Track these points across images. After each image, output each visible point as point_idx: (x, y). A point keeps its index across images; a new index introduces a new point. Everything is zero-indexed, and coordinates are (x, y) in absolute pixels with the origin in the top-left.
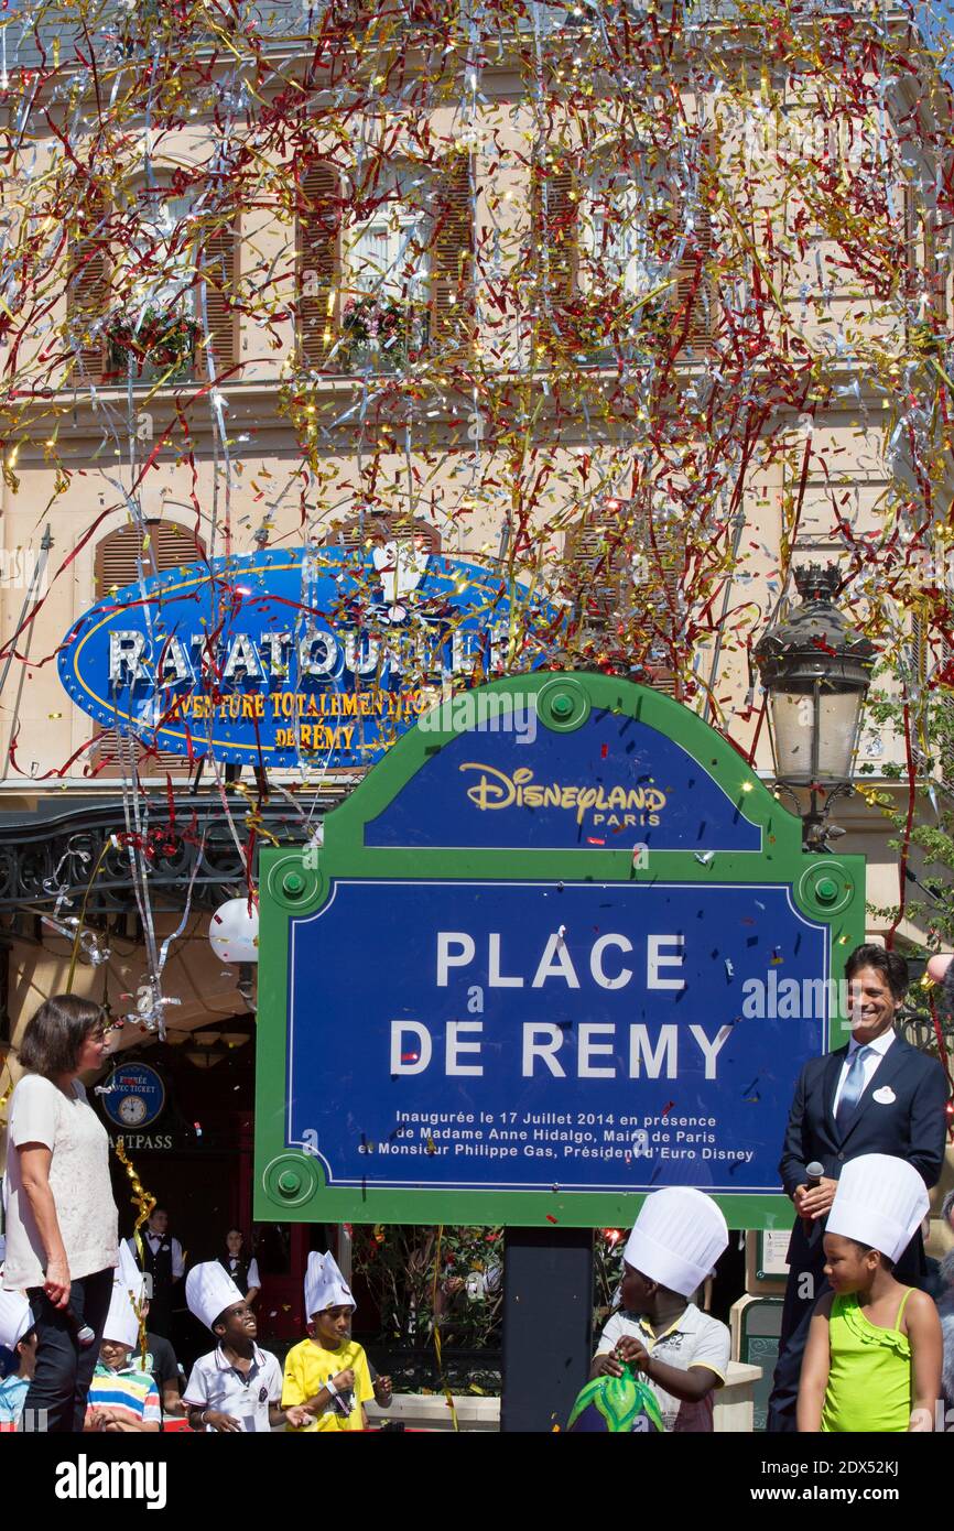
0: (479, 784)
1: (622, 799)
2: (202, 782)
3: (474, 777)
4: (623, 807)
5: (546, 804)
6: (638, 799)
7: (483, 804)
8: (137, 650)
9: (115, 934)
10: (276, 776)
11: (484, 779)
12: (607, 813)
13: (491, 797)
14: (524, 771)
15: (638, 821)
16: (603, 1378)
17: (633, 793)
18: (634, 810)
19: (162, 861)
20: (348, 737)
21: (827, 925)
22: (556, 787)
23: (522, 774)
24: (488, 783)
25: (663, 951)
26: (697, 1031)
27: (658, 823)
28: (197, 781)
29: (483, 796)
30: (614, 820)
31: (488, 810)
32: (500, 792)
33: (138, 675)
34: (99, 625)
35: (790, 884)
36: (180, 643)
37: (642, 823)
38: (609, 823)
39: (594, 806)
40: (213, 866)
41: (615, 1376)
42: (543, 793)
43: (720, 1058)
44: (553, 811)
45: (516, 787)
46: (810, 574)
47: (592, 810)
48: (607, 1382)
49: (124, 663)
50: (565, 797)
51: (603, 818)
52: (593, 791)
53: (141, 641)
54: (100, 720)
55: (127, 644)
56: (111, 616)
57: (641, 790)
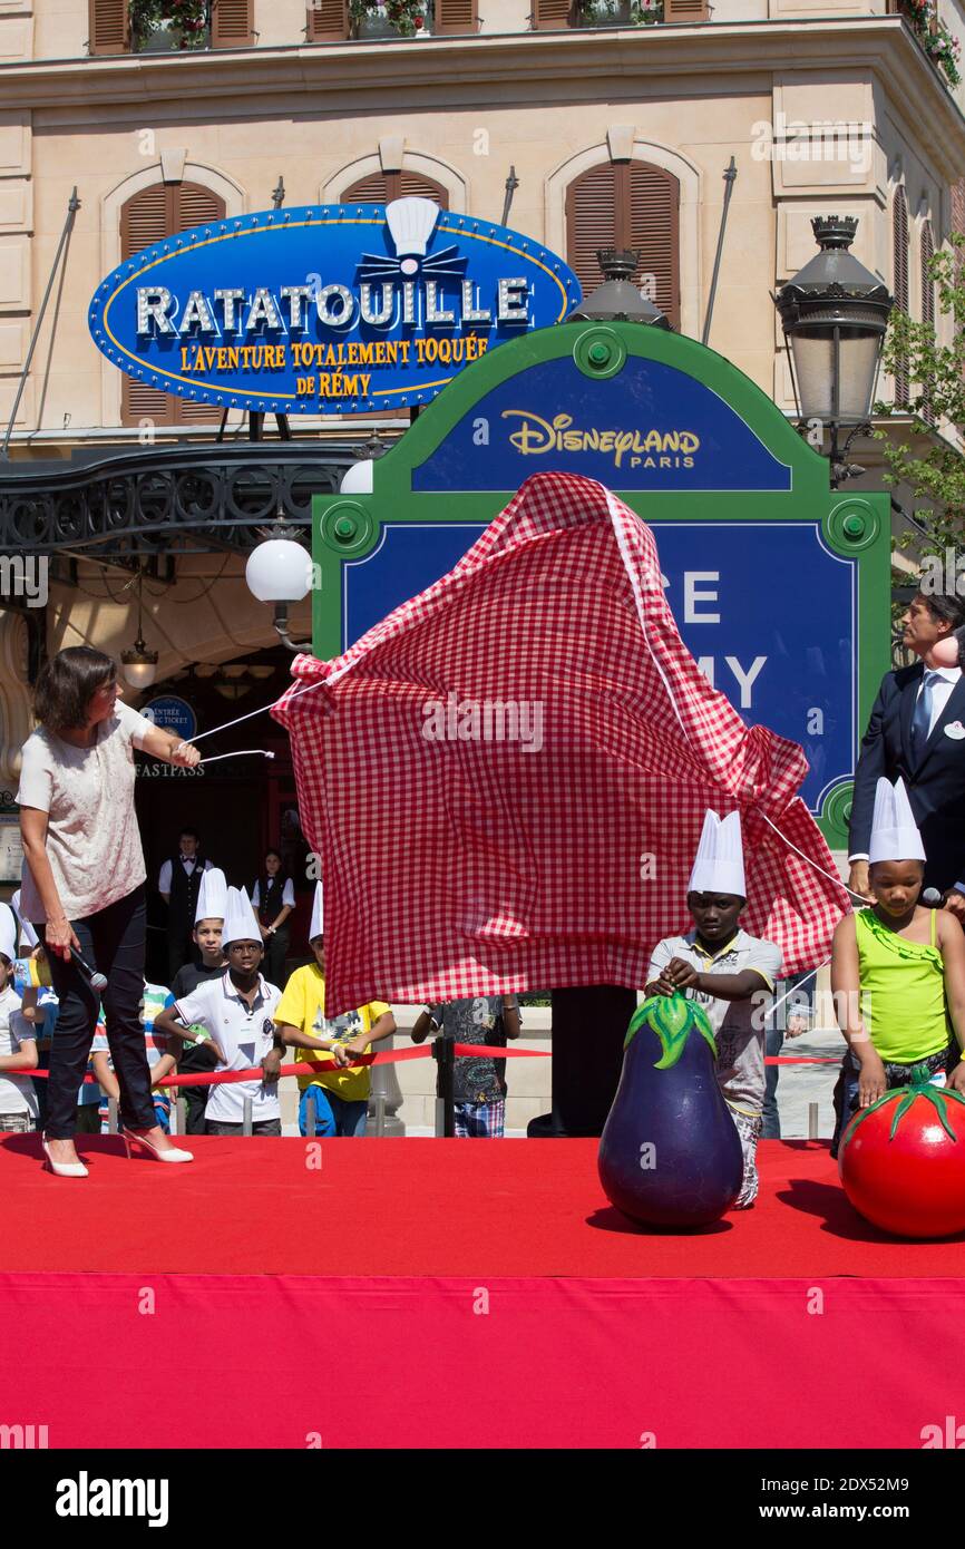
0: (521, 430)
1: (658, 442)
2: (228, 429)
3: (516, 424)
4: (658, 450)
5: (585, 448)
6: (673, 442)
7: (525, 449)
8: (164, 305)
9: (147, 575)
10: (296, 422)
11: (525, 425)
12: (644, 456)
13: (533, 442)
14: (563, 417)
15: (673, 463)
16: (656, 998)
17: (668, 437)
18: (669, 453)
19: (192, 505)
20: (365, 384)
21: (855, 560)
22: (594, 431)
23: (561, 420)
24: (529, 429)
25: (700, 586)
26: (733, 663)
27: (692, 464)
28: (222, 428)
29: (525, 442)
30: (650, 462)
31: (529, 454)
32: (541, 437)
33: (164, 329)
34: (126, 282)
35: (819, 521)
36: (204, 298)
37: (677, 465)
38: (645, 466)
39: (631, 448)
40: (240, 508)
41: (667, 996)
42: (582, 438)
43: (755, 687)
44: (591, 454)
45: (556, 432)
46: (828, 224)
47: (628, 454)
48: (659, 1002)
49: (151, 318)
50: (604, 440)
51: (639, 461)
52: (630, 435)
53: (167, 297)
54: (130, 372)
55: (154, 300)
56: (138, 274)
57: (675, 433)
